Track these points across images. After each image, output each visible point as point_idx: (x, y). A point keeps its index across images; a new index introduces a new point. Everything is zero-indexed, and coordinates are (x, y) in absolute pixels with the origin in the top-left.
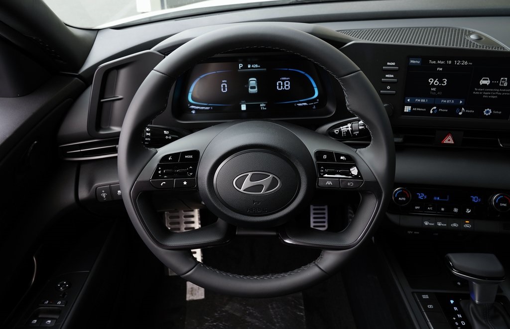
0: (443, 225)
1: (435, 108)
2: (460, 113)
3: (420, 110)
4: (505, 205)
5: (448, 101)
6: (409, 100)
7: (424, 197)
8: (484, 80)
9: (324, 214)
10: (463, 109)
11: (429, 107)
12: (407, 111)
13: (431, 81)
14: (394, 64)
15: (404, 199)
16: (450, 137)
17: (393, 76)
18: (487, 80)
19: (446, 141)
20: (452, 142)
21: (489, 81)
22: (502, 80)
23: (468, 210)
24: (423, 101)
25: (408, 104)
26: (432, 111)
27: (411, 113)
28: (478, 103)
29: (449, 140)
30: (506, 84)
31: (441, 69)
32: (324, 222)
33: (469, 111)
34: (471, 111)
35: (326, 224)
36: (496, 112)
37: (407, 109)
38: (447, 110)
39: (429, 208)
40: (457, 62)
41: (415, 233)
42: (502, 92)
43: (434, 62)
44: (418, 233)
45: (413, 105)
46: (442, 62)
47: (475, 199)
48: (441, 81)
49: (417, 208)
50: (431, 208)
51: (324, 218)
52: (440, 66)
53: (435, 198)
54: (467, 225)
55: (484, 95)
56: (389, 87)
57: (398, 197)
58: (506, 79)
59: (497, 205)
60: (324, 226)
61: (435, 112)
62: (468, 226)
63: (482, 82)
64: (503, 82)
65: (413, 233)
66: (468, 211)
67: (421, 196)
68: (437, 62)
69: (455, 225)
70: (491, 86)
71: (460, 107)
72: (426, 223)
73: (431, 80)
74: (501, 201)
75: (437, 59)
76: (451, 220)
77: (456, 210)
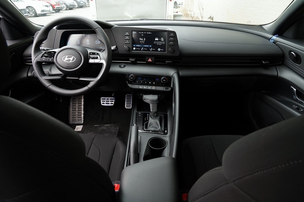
0: (145, 88)
2: (151, 50)
3: (138, 49)
4: (165, 81)
5: (146, 46)
9: (131, 102)
11: (141, 48)
13: (140, 39)
14: (128, 33)
15: (132, 78)
16: (150, 59)
17: (128, 37)
19: (149, 61)
20: (151, 61)
21: (158, 39)
24: (139, 46)
25: (134, 47)
27: (136, 50)
28: (156, 47)
29: (150, 60)
30: (163, 40)
32: (130, 105)
33: (153, 49)
35: (131, 106)
36: (162, 50)
37: (134, 49)
38: (147, 49)
40: (147, 33)
42: (162, 43)
43: (140, 33)
45: (136, 47)
47: (157, 80)
48: (143, 39)
49: (137, 82)
51: (131, 104)
52: (142, 34)
53: (144, 79)
54: (154, 88)
55: (157, 44)
56: (127, 41)
57: (130, 78)
58: (163, 38)
60: (130, 107)
61: (143, 49)
63: (156, 39)
66: (154, 83)
69: (150, 88)
70: (159, 41)
71: (150, 48)
72: (140, 87)
74: (163, 79)
75: (141, 31)
76: (148, 86)
77: (150, 83)
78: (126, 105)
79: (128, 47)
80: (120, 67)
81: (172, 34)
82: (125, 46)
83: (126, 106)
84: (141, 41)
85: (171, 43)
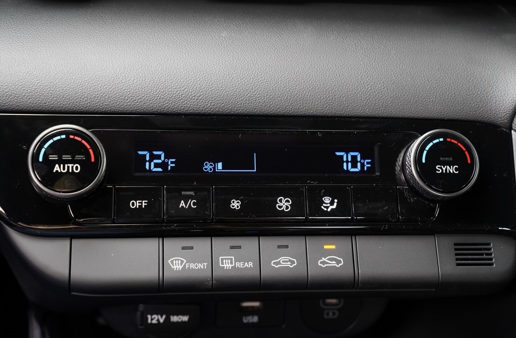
0: (239, 265)
4: (452, 169)
7: (164, 165)
15: (76, 168)
23: (327, 200)
39: (182, 204)
41: (175, 319)
44: (185, 318)
47: (352, 161)
49: (136, 204)
50: (191, 202)
53: (208, 167)
57: (50, 164)
59: (425, 170)
62: (334, 264)
65: (168, 319)
66: (329, 204)
67: (155, 161)
76: (269, 243)
77: (284, 204)
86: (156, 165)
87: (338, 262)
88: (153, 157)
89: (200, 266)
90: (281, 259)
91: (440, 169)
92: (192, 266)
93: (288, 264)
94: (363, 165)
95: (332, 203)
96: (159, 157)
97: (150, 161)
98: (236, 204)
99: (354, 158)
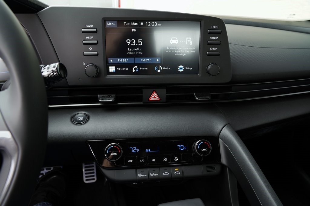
0: (155, 175)
1: (136, 67)
2: (159, 71)
3: (123, 69)
4: (205, 150)
5: (146, 60)
6: (112, 61)
7: (136, 151)
8: (173, 39)
9: (93, 170)
10: (160, 67)
11: (130, 66)
12: (112, 71)
14: (91, 26)
15: (116, 154)
16: (155, 94)
17: (93, 38)
18: (175, 39)
19: (152, 98)
21: (177, 41)
22: (188, 39)
23: (176, 158)
24: (125, 60)
25: (112, 65)
26: (134, 70)
27: (116, 73)
29: (155, 97)
30: (191, 43)
31: (135, 30)
32: (94, 176)
33: (165, 69)
34: (167, 69)
36: (187, 69)
37: (112, 69)
38: (147, 69)
39: (141, 161)
40: (148, 24)
41: (140, 183)
42: (190, 50)
43: (129, 24)
44: (142, 183)
45: (117, 65)
46: (135, 24)
47: (182, 147)
48: (137, 42)
49: (130, 161)
50: (143, 160)
51: (93, 173)
52: (134, 27)
53: (147, 151)
54: (177, 172)
55: (176, 53)
56: (91, 49)
57: (110, 153)
58: (190, 38)
59: (199, 150)
60: (94, 179)
61: (137, 70)
63: (172, 42)
64: (189, 41)
65: (138, 183)
66: (176, 159)
67: (134, 150)
68: (130, 24)
69: (166, 174)
70: (179, 45)
71: (158, 65)
73: (128, 41)
74: (202, 146)
75: (130, 21)
76: (162, 169)
77: (165, 160)
78: (86, 177)
79: (95, 66)
80: (74, 121)
81: (214, 27)
82: (84, 64)
83: (85, 179)
84: (131, 47)
85: (211, 49)
86: (134, 151)
87: (179, 173)
88: (134, 149)
89: (146, 176)
90: (165, 173)
91: (202, 150)
92: (144, 176)
93: (167, 174)
94: (184, 148)
95: (177, 159)
96: (135, 149)
97: (133, 150)
98: (154, 160)
99: (182, 146)
